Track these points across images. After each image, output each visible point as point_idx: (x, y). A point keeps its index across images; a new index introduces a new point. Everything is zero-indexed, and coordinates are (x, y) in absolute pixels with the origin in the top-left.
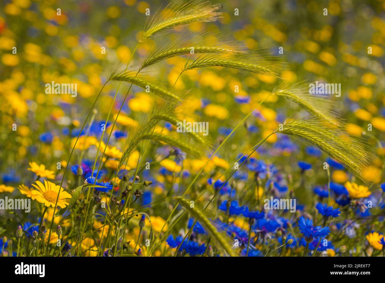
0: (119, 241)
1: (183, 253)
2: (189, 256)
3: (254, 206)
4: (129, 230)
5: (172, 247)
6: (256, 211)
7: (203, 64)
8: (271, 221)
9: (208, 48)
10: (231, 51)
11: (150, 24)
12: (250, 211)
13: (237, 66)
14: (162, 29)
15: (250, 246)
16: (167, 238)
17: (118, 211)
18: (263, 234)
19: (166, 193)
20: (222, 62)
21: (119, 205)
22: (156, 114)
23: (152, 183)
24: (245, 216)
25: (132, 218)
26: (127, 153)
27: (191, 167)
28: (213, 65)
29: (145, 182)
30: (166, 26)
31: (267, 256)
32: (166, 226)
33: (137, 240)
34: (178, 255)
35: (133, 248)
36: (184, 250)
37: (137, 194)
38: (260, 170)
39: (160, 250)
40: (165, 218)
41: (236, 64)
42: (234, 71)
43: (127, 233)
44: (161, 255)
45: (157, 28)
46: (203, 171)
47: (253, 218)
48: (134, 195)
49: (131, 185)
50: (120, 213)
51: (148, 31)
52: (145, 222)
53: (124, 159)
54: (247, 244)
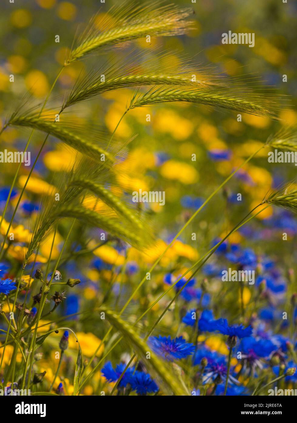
0: (28, 371)
1: (127, 389)
2: (136, 395)
3: (237, 318)
4: (43, 354)
5: (111, 380)
6: (240, 324)
7: (158, 98)
8: (263, 341)
9: (169, 77)
10: (204, 82)
11: (81, 38)
12: (230, 326)
13: (211, 102)
14: (101, 46)
15: (230, 380)
16: (103, 366)
17: (27, 326)
18: (250, 361)
19: (101, 298)
20: (188, 95)
21: (29, 315)
22: (77, 179)
23: (80, 282)
24: (223, 333)
25: (49, 336)
26: (39, 236)
27: (140, 258)
28: (173, 100)
29: (69, 280)
30: (107, 42)
31: (256, 395)
32: (102, 347)
33: (56, 370)
34: (119, 392)
35: (50, 382)
36: (128, 386)
37: (57, 298)
38: (246, 261)
39: (92, 385)
40: (100, 336)
41: (209, 97)
42: (206, 109)
43: (41, 358)
44: (93, 393)
45: (92, 44)
46: (159, 263)
47: (235, 336)
48: (52, 300)
49: (47, 285)
50: (29, 329)
51: (79, 49)
52: (68, 342)
53: (34, 245)
54: (224, 375)
